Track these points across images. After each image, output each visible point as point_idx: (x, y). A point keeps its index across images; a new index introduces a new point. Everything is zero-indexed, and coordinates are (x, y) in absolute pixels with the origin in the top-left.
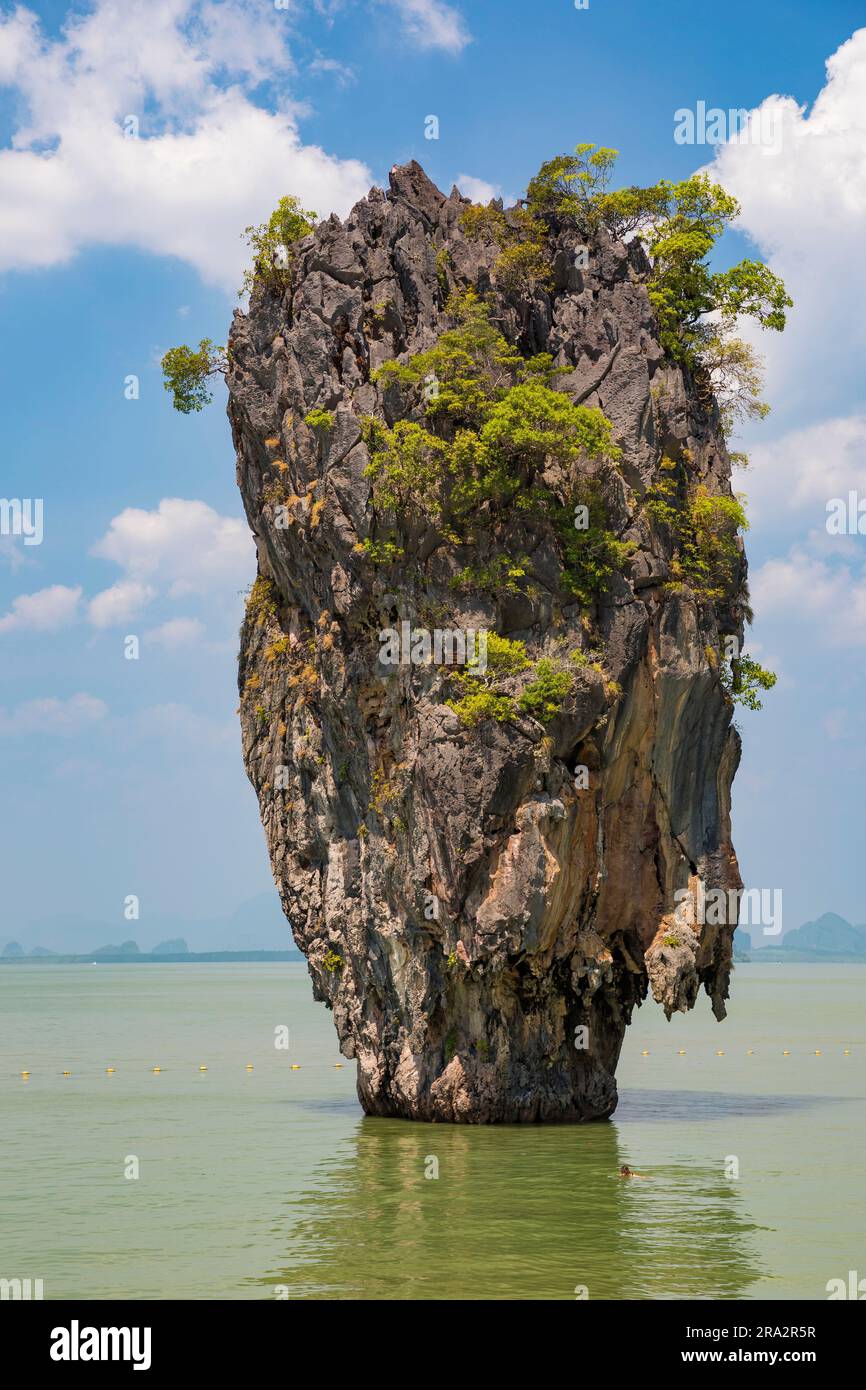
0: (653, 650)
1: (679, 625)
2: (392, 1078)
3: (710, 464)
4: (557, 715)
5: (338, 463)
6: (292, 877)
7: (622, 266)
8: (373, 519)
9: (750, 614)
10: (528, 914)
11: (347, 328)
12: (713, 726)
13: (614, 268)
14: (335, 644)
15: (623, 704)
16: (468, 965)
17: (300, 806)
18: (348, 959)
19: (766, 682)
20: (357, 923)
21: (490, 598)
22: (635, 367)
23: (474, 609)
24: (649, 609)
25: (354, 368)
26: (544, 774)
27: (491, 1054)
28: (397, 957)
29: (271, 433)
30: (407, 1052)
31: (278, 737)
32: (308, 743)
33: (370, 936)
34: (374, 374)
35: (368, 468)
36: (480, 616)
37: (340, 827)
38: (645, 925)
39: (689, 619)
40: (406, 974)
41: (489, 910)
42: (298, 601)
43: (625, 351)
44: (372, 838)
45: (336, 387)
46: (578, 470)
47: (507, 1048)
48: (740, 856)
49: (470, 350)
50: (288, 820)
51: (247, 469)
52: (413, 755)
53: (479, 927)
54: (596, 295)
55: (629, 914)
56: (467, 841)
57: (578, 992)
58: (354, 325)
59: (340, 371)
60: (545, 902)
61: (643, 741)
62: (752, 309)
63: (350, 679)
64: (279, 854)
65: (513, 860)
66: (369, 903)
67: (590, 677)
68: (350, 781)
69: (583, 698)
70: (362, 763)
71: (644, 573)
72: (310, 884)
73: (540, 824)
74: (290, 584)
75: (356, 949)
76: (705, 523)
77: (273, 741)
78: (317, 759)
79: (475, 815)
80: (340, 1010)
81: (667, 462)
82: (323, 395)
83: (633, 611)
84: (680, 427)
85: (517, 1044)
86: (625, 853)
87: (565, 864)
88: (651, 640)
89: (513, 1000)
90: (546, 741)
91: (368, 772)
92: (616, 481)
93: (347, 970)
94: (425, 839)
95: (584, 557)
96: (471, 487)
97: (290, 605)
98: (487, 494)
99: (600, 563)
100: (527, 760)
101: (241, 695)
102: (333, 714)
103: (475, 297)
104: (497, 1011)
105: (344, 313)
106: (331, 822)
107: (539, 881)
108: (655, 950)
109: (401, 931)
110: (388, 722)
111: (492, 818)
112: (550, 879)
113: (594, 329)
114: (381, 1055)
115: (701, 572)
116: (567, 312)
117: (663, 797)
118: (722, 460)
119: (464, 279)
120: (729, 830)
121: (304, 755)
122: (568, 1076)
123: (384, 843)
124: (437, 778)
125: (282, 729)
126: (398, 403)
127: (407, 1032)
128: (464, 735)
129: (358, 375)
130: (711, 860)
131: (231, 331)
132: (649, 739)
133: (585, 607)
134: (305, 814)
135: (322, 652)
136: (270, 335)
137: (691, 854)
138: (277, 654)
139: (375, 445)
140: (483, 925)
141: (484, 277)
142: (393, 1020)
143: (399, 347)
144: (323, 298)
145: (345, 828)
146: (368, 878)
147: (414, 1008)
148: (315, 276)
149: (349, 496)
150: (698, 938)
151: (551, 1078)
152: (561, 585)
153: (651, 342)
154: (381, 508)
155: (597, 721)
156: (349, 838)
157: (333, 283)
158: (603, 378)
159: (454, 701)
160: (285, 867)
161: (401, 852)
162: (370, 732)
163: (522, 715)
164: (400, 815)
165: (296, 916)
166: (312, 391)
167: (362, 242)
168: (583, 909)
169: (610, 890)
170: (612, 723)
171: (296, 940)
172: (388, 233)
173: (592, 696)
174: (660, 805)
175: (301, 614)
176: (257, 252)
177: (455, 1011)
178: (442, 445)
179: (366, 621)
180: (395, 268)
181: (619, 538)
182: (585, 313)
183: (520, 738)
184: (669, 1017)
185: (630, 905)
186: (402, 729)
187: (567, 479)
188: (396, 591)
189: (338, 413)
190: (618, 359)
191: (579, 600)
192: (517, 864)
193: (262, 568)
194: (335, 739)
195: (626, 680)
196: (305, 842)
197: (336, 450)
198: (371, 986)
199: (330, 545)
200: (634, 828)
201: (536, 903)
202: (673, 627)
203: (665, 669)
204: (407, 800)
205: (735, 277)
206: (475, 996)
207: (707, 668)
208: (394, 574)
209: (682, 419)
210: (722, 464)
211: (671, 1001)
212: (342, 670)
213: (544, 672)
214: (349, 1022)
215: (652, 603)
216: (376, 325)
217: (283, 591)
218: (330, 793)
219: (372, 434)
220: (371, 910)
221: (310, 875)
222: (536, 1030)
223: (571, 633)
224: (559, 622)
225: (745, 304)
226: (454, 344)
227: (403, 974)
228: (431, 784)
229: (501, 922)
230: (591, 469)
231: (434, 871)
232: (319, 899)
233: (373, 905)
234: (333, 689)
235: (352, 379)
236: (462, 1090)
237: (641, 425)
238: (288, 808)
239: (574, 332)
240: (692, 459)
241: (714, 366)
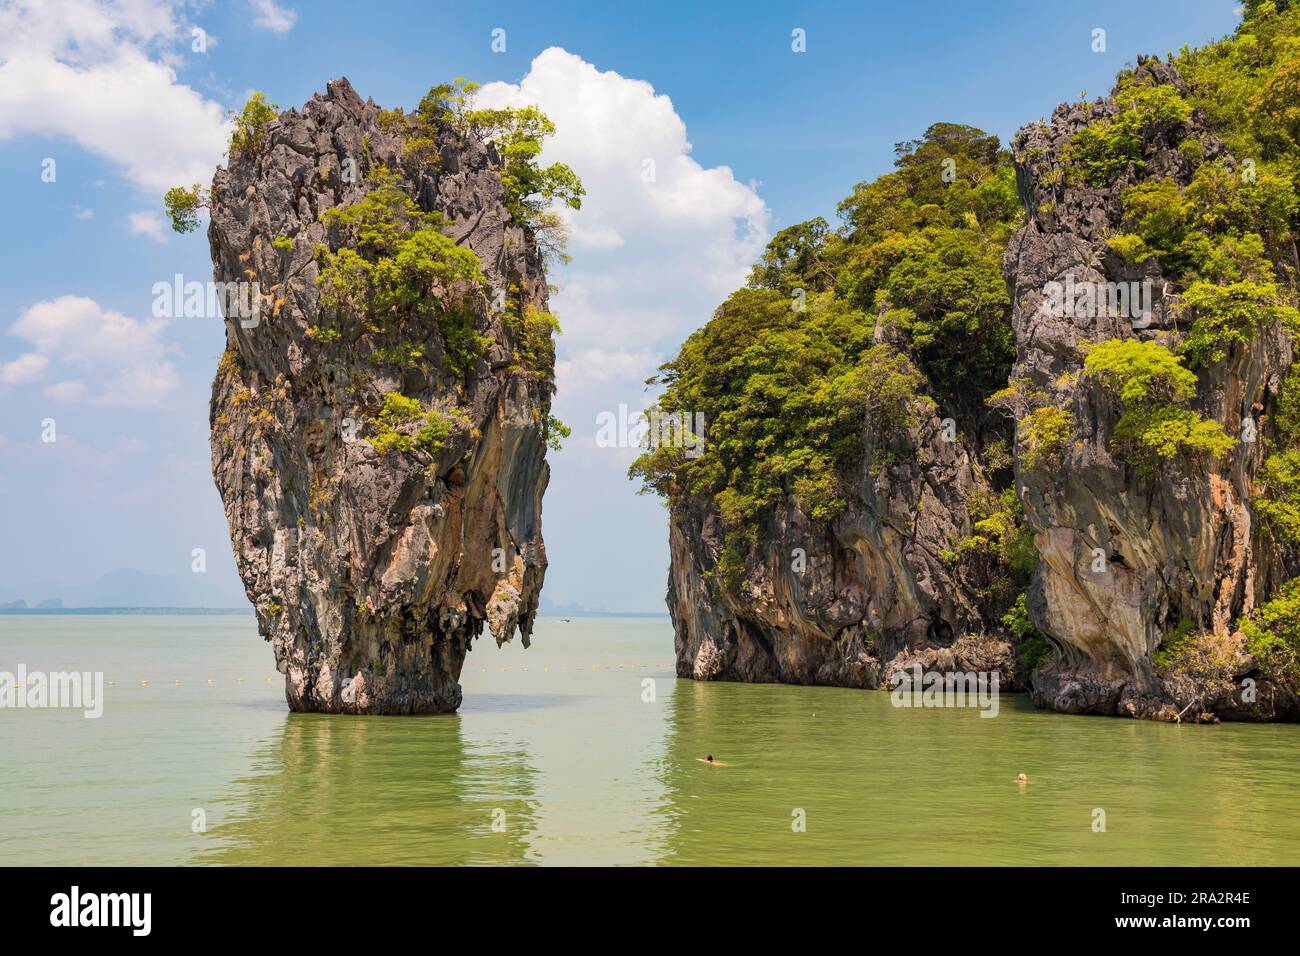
0: (501, 409)
1: (517, 394)
2: (314, 686)
3: (536, 291)
4: (441, 449)
5: (296, 274)
6: (247, 552)
7: (484, 158)
8: (321, 313)
9: (554, 389)
10: (417, 579)
11: (302, 183)
12: (534, 459)
13: (479, 159)
14: (287, 396)
15: (481, 443)
16: (373, 612)
17: (255, 504)
18: (286, 608)
19: (565, 433)
20: (294, 583)
21: (397, 370)
22: (494, 225)
23: (386, 376)
24: (500, 382)
25: (308, 211)
26: (430, 487)
27: (383, 670)
28: (321, 607)
29: (244, 251)
30: (326, 669)
31: (240, 458)
32: (263, 462)
33: (303, 592)
34: (321, 216)
35: (318, 279)
36: (390, 381)
37: (284, 519)
38: (486, 587)
39: (523, 390)
40: (328, 620)
41: (391, 576)
42: (257, 367)
43: (487, 214)
44: (308, 528)
45: (296, 224)
46: (454, 289)
47: (393, 666)
48: (547, 544)
49: (388, 204)
50: (245, 514)
51: (223, 274)
52: (341, 472)
53: (384, 587)
54: (467, 176)
55: (477, 580)
56: (378, 530)
57: (444, 630)
58: (309, 182)
59: (297, 212)
60: (427, 570)
61: (492, 468)
62: (562, 195)
63: (298, 420)
64: (238, 537)
65: (408, 543)
66: (303, 570)
67: (462, 426)
68: (293, 489)
69: (457, 438)
70: (303, 476)
71: (498, 359)
72: (260, 557)
73: (426, 520)
74: (252, 355)
75: (292, 601)
76: (534, 328)
77: (236, 460)
78: (269, 473)
79: (384, 513)
80: (279, 642)
81: (513, 288)
82: (285, 227)
83: (490, 382)
84: (521, 266)
85: (400, 664)
86: (476, 540)
87: (441, 548)
88: (500, 403)
89: (398, 635)
90: (433, 467)
91: (307, 483)
92: (480, 297)
93: (284, 615)
94: (347, 528)
95: (459, 346)
96: (386, 296)
97: (250, 368)
98: (396, 300)
99: (470, 351)
100: (420, 477)
101: (212, 428)
102: (283, 442)
103: (388, 171)
104: (387, 643)
105: (301, 174)
106: (277, 516)
107: (424, 558)
108: (493, 603)
109: (326, 590)
110: (322, 450)
111: (395, 515)
112: (431, 556)
113: (467, 197)
114: (306, 671)
115: (531, 360)
116: (448, 185)
117: (502, 504)
118: (544, 289)
119: (378, 158)
120: (540, 527)
121: (259, 471)
122: (431, 684)
123: (316, 530)
124: (358, 488)
125: (243, 452)
126: (337, 236)
127: (325, 656)
128: (378, 460)
129: (311, 216)
130: (529, 545)
131: (214, 180)
132: (495, 467)
133: (460, 379)
134: (258, 510)
135: (277, 401)
136: (245, 184)
137: (517, 542)
138: (241, 401)
139: (322, 264)
140: (386, 586)
141: (392, 158)
142: (316, 648)
143: (338, 200)
144: (287, 163)
145: (288, 520)
146: (303, 554)
147: (333, 640)
148: (281, 147)
149: (304, 297)
150: (519, 596)
151: (420, 686)
152: (443, 364)
153: (503, 210)
154: (326, 306)
155: (465, 454)
156: (289, 527)
157: (294, 153)
158: (473, 230)
159: (371, 437)
160: (242, 546)
161: (328, 537)
162: (310, 456)
163: (418, 448)
164: (328, 512)
165: (248, 579)
166: (277, 224)
167: (313, 127)
168: (449, 576)
169: (466, 564)
170: (474, 455)
171: (248, 595)
172: (330, 123)
173: (464, 437)
174: (500, 510)
175: (259, 374)
176: (237, 128)
177: (359, 642)
178: (369, 266)
179: (311, 381)
180: (334, 147)
181: (482, 335)
182: (460, 187)
183: (416, 463)
184: (500, 646)
185: (478, 574)
186: (333, 454)
187: (447, 294)
188: (334, 362)
189: (297, 240)
190: (483, 219)
191: (455, 374)
192: (410, 546)
193: (230, 342)
194: (283, 461)
195: (484, 427)
196: (257, 529)
197: (295, 265)
198: (301, 625)
199: (287, 328)
200: (483, 524)
201: (422, 571)
202: (513, 394)
203: (508, 421)
204: (336, 500)
205: (551, 173)
206: (373, 632)
207: (533, 422)
208: (334, 350)
209: (522, 261)
210: (543, 291)
211: (502, 636)
212: (292, 414)
213: (433, 421)
214: (284, 650)
215: (502, 379)
216: (321, 183)
217: (246, 359)
218: (278, 497)
219: (321, 255)
220: (305, 575)
221: (260, 551)
222: (413, 655)
223: (450, 396)
224: (441, 388)
225: (557, 191)
226: (377, 201)
227: (326, 619)
228: (354, 492)
229: (399, 584)
230: (464, 289)
231: (352, 549)
232: (266, 567)
233: (307, 572)
234: (285, 426)
235: (307, 218)
236: (363, 694)
237: (498, 262)
238: (246, 506)
239: (453, 199)
240: (525, 287)
241: (539, 228)
